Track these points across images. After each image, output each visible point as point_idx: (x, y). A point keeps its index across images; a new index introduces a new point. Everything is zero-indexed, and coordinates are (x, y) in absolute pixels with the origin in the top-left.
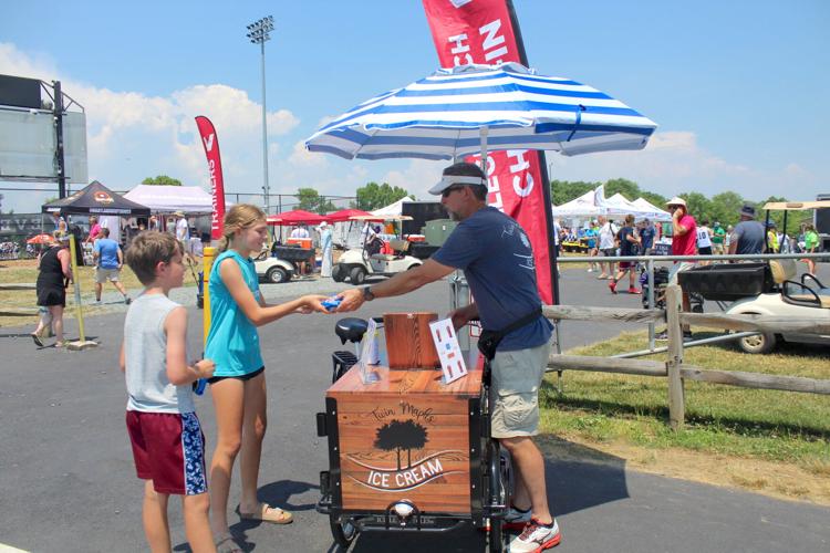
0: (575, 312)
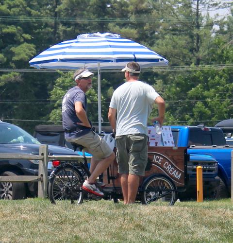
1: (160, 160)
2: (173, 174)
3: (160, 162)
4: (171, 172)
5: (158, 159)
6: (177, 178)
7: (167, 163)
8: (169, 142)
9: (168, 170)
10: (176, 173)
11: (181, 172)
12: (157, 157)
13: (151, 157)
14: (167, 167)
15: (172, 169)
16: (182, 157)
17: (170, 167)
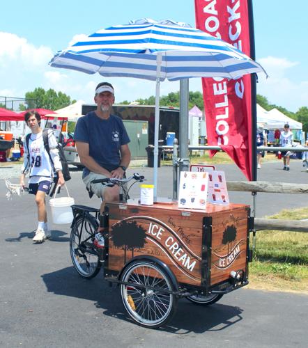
0: (271, 186)
1: (159, 233)
2: (182, 261)
4: (177, 256)
5: (156, 230)
6: (188, 268)
7: (171, 239)
8: (193, 200)
9: (173, 252)
10: (186, 259)
11: (196, 258)
12: (155, 227)
13: (144, 225)
14: (171, 245)
15: (180, 252)
16: (198, 232)
17: (176, 246)
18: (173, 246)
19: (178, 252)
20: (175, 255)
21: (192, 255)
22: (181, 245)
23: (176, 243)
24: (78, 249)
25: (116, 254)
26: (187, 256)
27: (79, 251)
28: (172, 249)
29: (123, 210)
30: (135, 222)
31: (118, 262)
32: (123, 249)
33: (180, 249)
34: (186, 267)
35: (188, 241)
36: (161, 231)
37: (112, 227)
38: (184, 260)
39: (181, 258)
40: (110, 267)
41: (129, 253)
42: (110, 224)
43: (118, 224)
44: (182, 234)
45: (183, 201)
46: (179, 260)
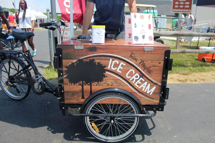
1: (120, 67)
2: (142, 88)
3: (120, 70)
4: (138, 84)
5: (116, 65)
6: (148, 92)
7: (132, 72)
8: (143, 37)
9: (133, 82)
10: (147, 86)
11: (156, 84)
12: (116, 63)
13: (103, 62)
14: (132, 76)
15: (141, 81)
16: (160, 63)
17: (137, 77)
18: (134, 77)
19: (139, 82)
20: (136, 84)
21: (152, 82)
22: (142, 75)
23: (137, 74)
24: (8, 82)
25: (72, 90)
26: (148, 84)
27: (9, 82)
28: (133, 79)
29: (79, 50)
30: (93, 60)
31: (76, 96)
32: (80, 85)
33: (141, 78)
34: (146, 92)
35: (149, 72)
36: (122, 66)
37: (66, 67)
38: (144, 87)
39: (142, 86)
40: (66, 102)
41: (87, 87)
42: (64, 64)
43: (73, 64)
44: (144, 66)
45: (136, 38)
46: (140, 87)
